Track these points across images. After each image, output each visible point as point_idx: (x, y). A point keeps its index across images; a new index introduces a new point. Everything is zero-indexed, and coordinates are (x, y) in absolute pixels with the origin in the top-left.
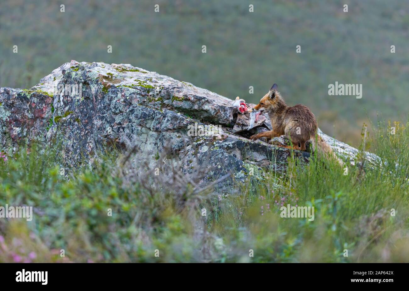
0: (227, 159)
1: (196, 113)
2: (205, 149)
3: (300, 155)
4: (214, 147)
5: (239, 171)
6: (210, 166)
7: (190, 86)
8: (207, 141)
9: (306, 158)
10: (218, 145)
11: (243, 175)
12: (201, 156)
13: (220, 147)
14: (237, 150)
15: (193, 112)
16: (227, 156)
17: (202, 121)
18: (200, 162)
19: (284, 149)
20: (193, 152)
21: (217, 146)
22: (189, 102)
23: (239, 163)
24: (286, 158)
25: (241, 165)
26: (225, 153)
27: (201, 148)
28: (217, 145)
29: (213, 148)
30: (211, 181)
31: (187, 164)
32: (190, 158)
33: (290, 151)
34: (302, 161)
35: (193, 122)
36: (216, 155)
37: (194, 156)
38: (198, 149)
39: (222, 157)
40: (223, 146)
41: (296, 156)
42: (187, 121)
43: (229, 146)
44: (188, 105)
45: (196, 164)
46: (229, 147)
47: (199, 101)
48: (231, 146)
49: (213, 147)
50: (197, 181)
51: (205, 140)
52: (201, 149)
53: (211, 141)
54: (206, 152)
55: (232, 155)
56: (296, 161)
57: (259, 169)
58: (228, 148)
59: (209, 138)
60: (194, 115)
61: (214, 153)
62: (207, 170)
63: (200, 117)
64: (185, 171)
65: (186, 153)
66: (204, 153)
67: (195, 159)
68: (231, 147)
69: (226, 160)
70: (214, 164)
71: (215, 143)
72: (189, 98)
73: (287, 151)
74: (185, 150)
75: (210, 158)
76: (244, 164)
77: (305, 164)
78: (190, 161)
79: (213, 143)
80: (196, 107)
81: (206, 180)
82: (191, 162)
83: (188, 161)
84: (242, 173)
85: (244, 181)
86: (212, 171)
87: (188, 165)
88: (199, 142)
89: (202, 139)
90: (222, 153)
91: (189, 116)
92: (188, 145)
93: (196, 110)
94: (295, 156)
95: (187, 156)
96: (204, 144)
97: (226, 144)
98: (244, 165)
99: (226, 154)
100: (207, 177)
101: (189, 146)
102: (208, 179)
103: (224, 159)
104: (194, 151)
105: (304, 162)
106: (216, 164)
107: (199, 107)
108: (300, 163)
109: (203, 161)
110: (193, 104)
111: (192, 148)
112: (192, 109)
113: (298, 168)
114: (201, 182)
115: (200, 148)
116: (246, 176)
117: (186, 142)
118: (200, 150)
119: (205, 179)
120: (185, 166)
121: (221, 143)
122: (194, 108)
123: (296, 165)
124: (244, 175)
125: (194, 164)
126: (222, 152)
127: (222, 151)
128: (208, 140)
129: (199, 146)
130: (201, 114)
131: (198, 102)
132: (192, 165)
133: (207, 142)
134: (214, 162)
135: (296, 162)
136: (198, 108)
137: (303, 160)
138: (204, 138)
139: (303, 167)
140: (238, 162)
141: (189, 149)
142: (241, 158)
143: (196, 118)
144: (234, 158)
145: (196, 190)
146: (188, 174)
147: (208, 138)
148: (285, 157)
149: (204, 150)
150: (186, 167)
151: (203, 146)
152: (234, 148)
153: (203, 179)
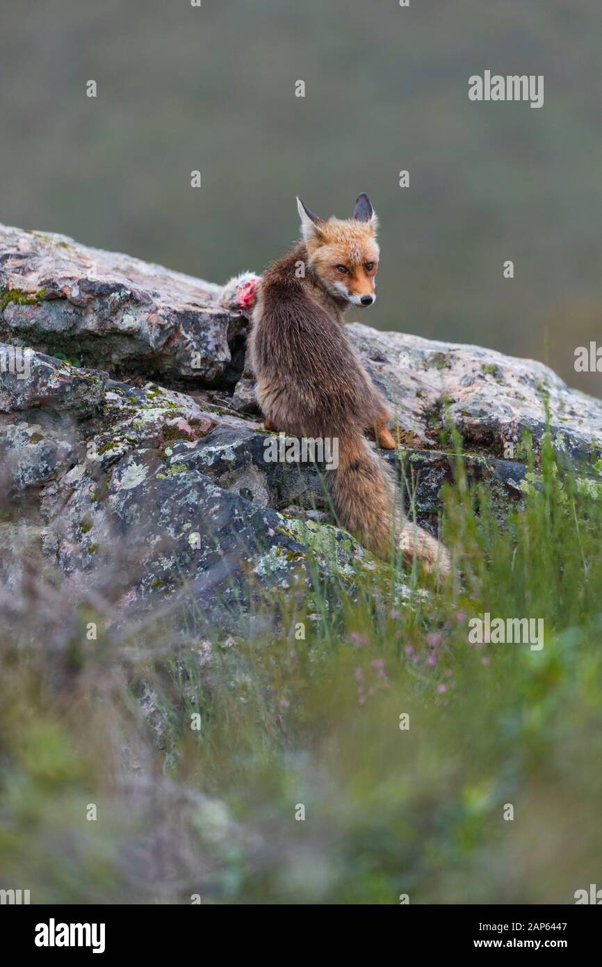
0: (217, 507)
1: (90, 345)
2: (134, 476)
3: (490, 475)
4: (169, 466)
5: (267, 548)
6: (158, 538)
7: (64, 245)
8: (139, 448)
9: (511, 482)
10: (182, 457)
11: (282, 562)
12: (122, 504)
13: (191, 465)
14: (255, 473)
15: (81, 341)
16: (219, 495)
17: (116, 374)
18: (120, 525)
19: (428, 456)
20: (89, 489)
21: (177, 463)
22: (63, 308)
23: (265, 519)
24: (437, 489)
25: (273, 527)
26: (209, 487)
27: (120, 472)
28: (178, 457)
29: (163, 471)
30: (167, 592)
31: (70, 537)
32: (83, 515)
33: (450, 462)
34: (497, 495)
35: (84, 380)
36: (178, 497)
37: (95, 504)
38: (110, 477)
39: (201, 501)
40: (199, 459)
41: (474, 480)
42: (61, 375)
43: (223, 457)
44: (59, 317)
45: (106, 533)
46: (223, 461)
47: (101, 302)
48: (231, 457)
49: (162, 466)
50: (112, 594)
51: (134, 441)
52: (120, 478)
53: (153, 444)
54: (141, 486)
55: (238, 492)
56: (476, 496)
57: (340, 538)
58: (220, 466)
59: (147, 434)
60: (87, 353)
61: (167, 489)
62: (148, 555)
63: (108, 359)
64: (66, 564)
65: (64, 495)
66: (133, 490)
67: (100, 516)
68: (230, 462)
69: (215, 512)
70: (171, 531)
71: (169, 452)
72: (61, 291)
73: (437, 461)
74: (62, 486)
75: (159, 507)
76: (282, 523)
77: (510, 506)
78: (81, 525)
79: (163, 450)
80: (91, 322)
81: (147, 589)
82: (86, 526)
83: (75, 526)
84: (278, 555)
85: (288, 586)
86: (169, 558)
87: (78, 539)
88: (110, 453)
89: (122, 440)
90: (200, 487)
91: (68, 356)
92: (72, 467)
93: (92, 336)
94: (469, 478)
95: (69, 506)
96: (131, 458)
97: (210, 453)
98: (282, 527)
99: (214, 491)
100: (148, 581)
101: (76, 468)
102: (155, 587)
103: (208, 509)
104: (93, 488)
105: (504, 498)
106: (178, 530)
107: (103, 321)
108: (490, 505)
109: (132, 519)
110: (78, 310)
111: (86, 474)
112: (78, 332)
113: (486, 522)
114: (131, 597)
115: (116, 474)
116: (293, 564)
117: (63, 455)
118: (116, 481)
119: (143, 588)
120: (65, 543)
121: (191, 450)
122: (82, 327)
123: (477, 511)
124: (286, 562)
125: (100, 533)
126: (199, 484)
127: (199, 479)
128: (144, 440)
129: (110, 465)
130: (112, 348)
131: (97, 305)
132: (92, 537)
133: (141, 451)
134: (172, 521)
135: (477, 502)
136: (100, 324)
137: (502, 493)
138: (127, 435)
139: (505, 516)
140: (259, 515)
141: (77, 482)
142: (269, 501)
143: (95, 365)
144: (245, 501)
145: (113, 628)
146: (77, 571)
147: (143, 436)
148: (434, 485)
149: (130, 480)
150: (69, 548)
151: (127, 466)
152: (240, 464)
153: (134, 588)
